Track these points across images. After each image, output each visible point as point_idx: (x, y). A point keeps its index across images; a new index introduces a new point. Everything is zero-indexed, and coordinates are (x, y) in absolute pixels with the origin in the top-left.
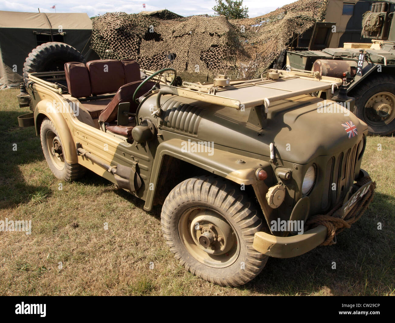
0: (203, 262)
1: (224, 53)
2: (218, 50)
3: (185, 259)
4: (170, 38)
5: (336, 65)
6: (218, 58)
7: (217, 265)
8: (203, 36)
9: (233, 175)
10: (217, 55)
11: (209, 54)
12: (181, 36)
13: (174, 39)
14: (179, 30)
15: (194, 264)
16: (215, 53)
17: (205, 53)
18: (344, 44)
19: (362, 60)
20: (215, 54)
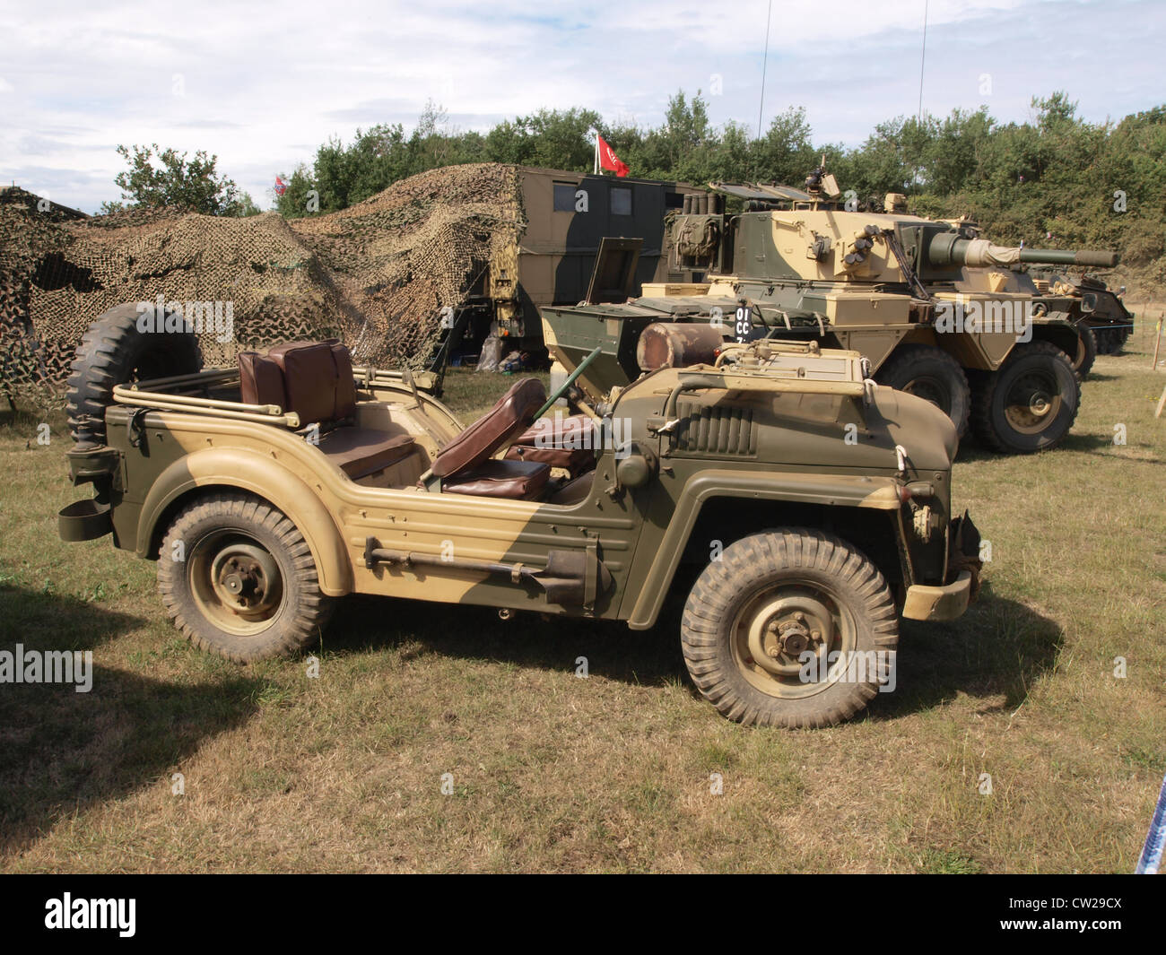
0: (780, 696)
1: (308, 320)
2: (289, 313)
3: (746, 698)
4: (126, 280)
5: (696, 335)
6: (292, 334)
7: (808, 691)
8: (233, 271)
9: (873, 498)
10: (287, 325)
11: (263, 324)
12: (160, 275)
13: (139, 284)
14: (150, 254)
15: (766, 704)
16: (280, 320)
17: (251, 323)
18: (643, 285)
19: (746, 319)
20: (281, 324)
